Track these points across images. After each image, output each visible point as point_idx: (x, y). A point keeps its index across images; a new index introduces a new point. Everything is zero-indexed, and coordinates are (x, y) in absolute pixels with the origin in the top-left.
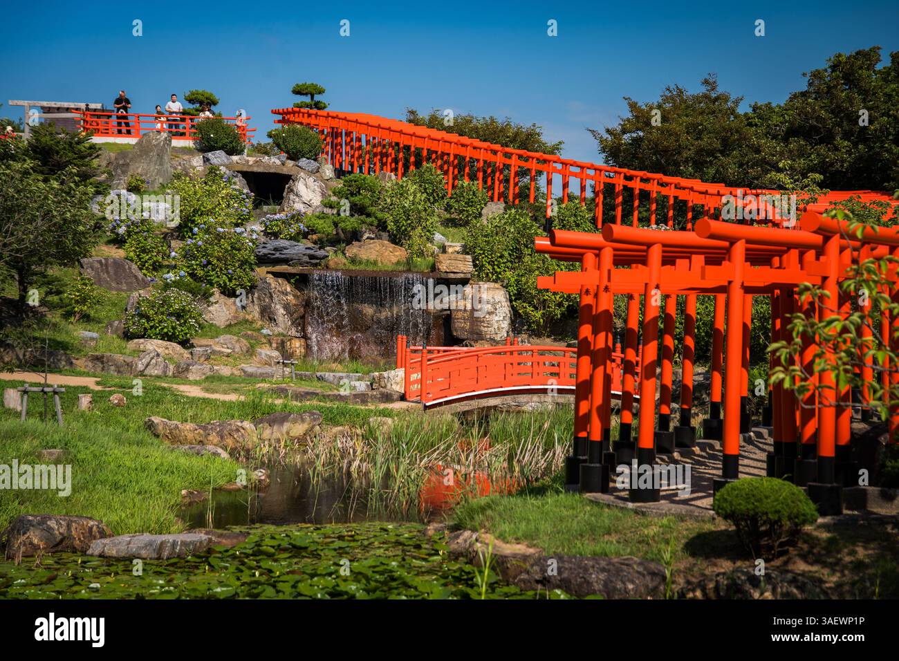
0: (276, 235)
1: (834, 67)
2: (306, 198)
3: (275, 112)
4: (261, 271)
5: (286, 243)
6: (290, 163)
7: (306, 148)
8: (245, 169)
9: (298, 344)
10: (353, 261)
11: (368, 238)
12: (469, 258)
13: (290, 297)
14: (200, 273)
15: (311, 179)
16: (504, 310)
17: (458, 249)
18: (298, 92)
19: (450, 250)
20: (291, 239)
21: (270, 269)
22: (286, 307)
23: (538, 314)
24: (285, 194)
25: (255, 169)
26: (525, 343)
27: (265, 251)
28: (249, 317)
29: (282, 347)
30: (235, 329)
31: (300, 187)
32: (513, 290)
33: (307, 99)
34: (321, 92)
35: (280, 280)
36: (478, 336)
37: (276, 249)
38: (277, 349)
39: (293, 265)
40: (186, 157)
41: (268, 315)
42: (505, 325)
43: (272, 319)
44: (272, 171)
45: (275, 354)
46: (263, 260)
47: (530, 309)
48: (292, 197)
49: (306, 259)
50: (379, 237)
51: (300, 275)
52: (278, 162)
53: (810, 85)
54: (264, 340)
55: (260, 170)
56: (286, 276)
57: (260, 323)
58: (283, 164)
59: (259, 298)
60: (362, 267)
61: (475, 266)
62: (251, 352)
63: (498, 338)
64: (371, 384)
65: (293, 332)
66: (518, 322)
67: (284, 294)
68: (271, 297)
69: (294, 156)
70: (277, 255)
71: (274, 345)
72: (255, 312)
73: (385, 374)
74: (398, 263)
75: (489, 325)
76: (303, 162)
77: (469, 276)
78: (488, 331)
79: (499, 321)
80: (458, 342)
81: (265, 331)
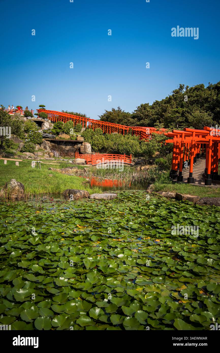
0: (45, 133)
1: (141, 106)
2: (46, 126)
3: (37, 110)
4: (43, 140)
5: (48, 134)
6: (43, 119)
7: (45, 116)
8: (35, 120)
9: (52, 154)
10: (60, 138)
11: (61, 134)
12: (83, 138)
13: (50, 145)
14: (32, 140)
15: (47, 122)
16: (90, 148)
17: (80, 136)
18: (40, 106)
19: (79, 136)
20: (48, 133)
21: (45, 139)
22: (49, 146)
23: (97, 148)
24: (42, 125)
25: (36, 120)
26: (94, 154)
27: (44, 136)
28: (42, 148)
29: (49, 154)
30: (40, 150)
31: (45, 124)
32: (92, 144)
33: (42, 108)
34: (45, 106)
35: (48, 141)
36: (86, 153)
37: (46, 135)
38: (48, 154)
39: (50, 138)
40: (23, 118)
41: (45, 148)
42: (91, 150)
43: (46, 149)
44: (40, 121)
45: (48, 155)
46: (44, 137)
47: (95, 147)
48: (44, 126)
49: (52, 137)
50: (64, 134)
51: (51, 140)
52: (41, 119)
53: (138, 109)
54: (45, 153)
55: (38, 120)
56: (49, 141)
57: (44, 149)
58: (42, 119)
59: (43, 145)
60: (62, 139)
61: (84, 139)
62: (44, 155)
63: (89, 153)
64: (73, 161)
65: (50, 151)
66: (93, 150)
67: (48, 144)
68: (46, 145)
69: (44, 118)
70: (46, 136)
71: (47, 154)
72: (42, 147)
73: (76, 159)
74: (69, 138)
75: (88, 150)
76: (45, 119)
77: (83, 141)
78: (87, 152)
79: (89, 150)
80: (82, 153)
81: (45, 151)
